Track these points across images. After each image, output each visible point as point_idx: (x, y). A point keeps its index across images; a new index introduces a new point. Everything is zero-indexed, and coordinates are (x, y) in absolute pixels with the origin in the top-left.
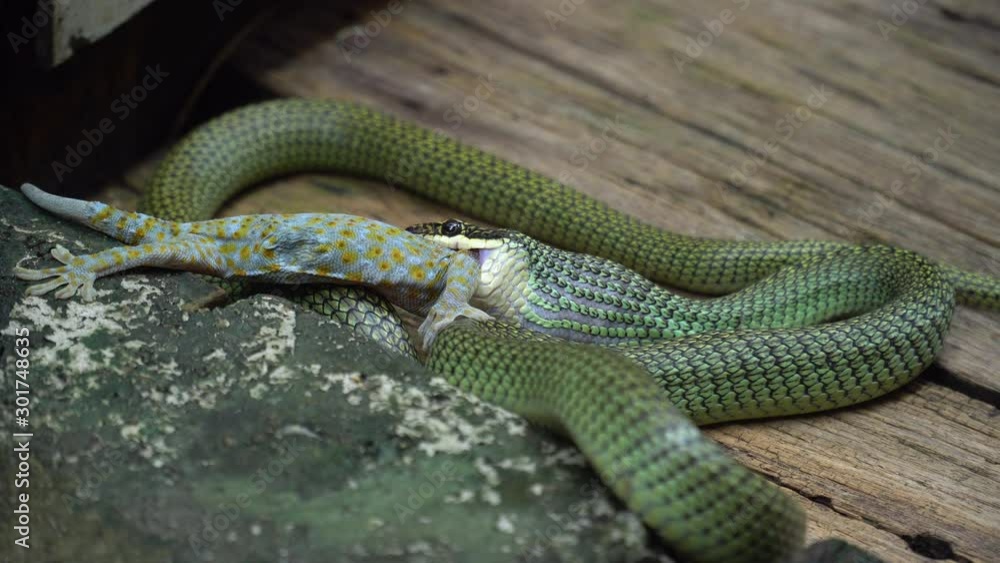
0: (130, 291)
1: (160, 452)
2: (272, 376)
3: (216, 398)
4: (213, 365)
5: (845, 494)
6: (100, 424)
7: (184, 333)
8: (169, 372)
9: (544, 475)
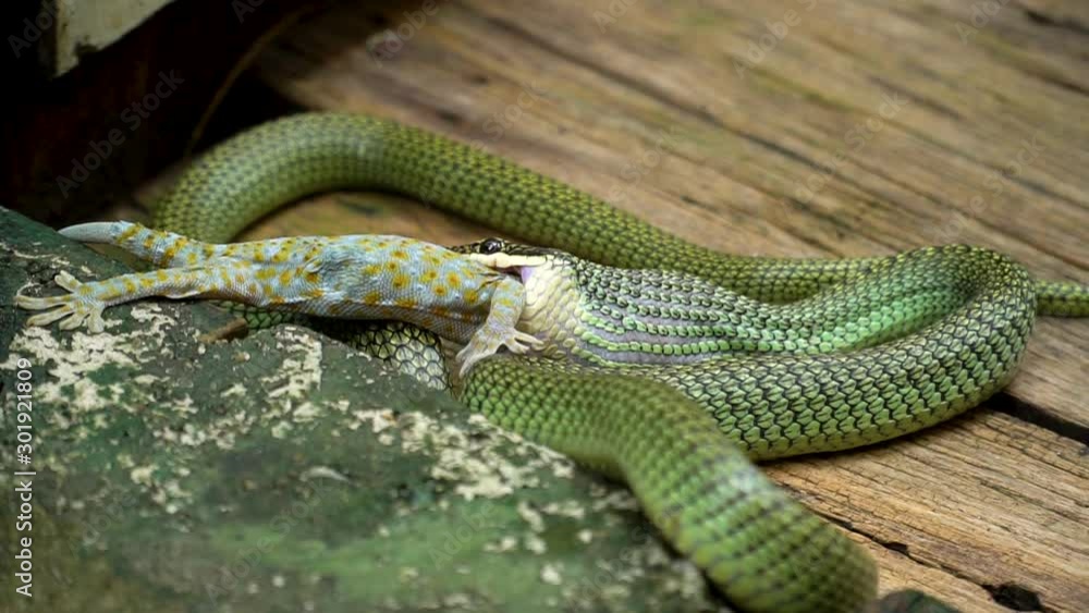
0: (141, 321)
1: (173, 496)
2: (296, 413)
3: (236, 438)
4: (232, 401)
5: (923, 540)
6: (108, 466)
7: (200, 366)
8: (184, 409)
9: (594, 520)
